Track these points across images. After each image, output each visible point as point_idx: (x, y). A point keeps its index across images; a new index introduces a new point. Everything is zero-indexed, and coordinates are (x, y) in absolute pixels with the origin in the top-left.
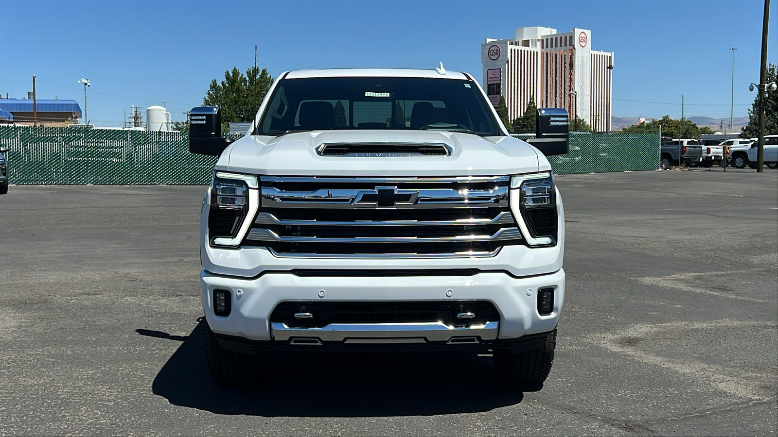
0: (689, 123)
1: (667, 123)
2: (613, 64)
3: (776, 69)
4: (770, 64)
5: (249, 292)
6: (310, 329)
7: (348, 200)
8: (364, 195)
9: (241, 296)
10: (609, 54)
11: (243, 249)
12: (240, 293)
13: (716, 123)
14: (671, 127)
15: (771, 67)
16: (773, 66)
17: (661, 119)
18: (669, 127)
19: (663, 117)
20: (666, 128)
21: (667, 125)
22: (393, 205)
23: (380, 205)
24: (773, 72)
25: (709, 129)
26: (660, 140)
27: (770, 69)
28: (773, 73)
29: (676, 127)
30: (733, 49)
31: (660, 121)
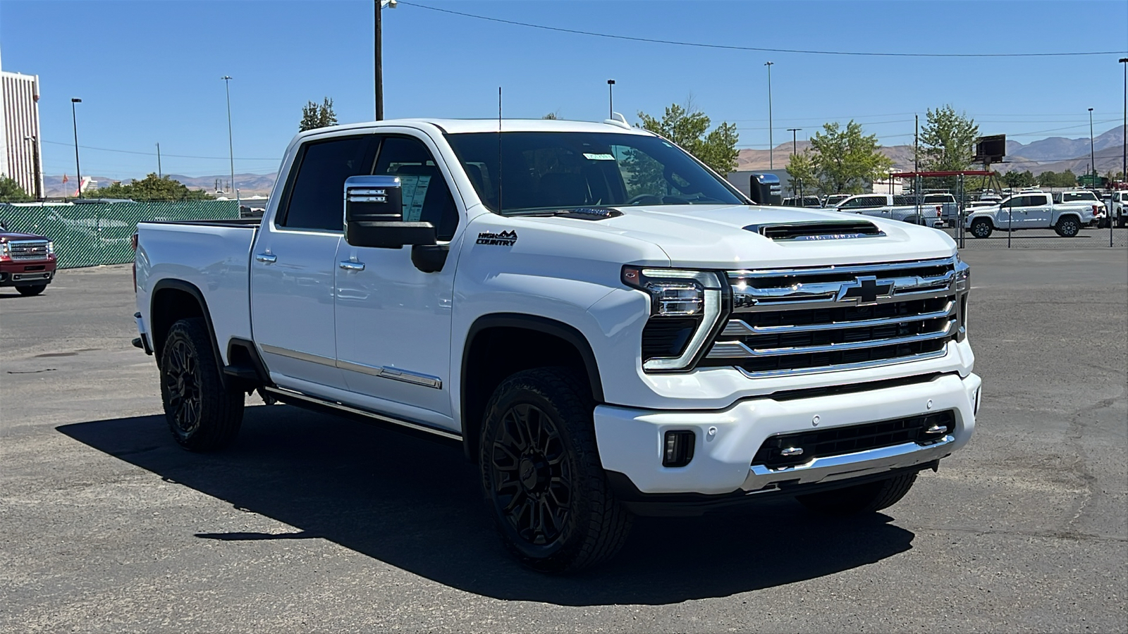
0: (176, 184)
1: (154, 184)
2: (38, 94)
3: (318, 110)
4: (310, 103)
5: (725, 429)
6: (796, 468)
7: (831, 296)
8: (849, 289)
9: (714, 435)
10: (31, 79)
11: (698, 372)
12: (713, 431)
13: (194, 183)
14: (161, 190)
15: (312, 107)
16: (314, 106)
17: (146, 178)
18: (158, 190)
19: (148, 176)
20: (153, 191)
21: (154, 187)
22: (874, 300)
23: (863, 301)
24: (315, 112)
25: (205, 192)
26: (239, 210)
27: (310, 109)
28: (314, 114)
29: (168, 190)
30: (226, 78)
31: (143, 181)
